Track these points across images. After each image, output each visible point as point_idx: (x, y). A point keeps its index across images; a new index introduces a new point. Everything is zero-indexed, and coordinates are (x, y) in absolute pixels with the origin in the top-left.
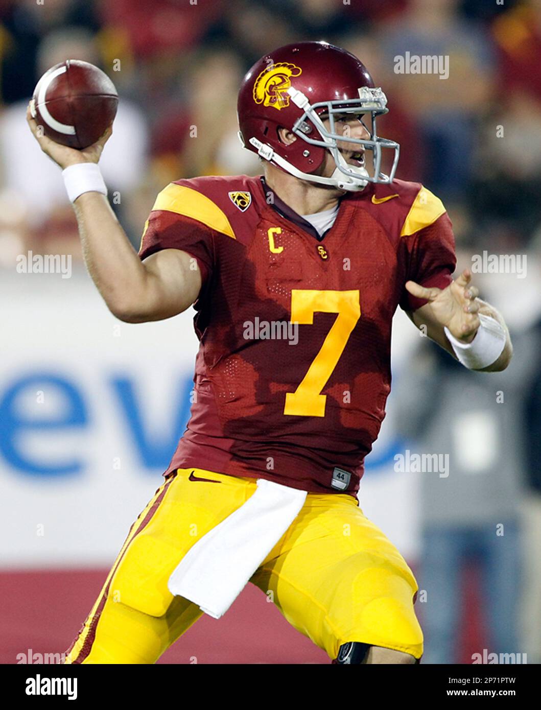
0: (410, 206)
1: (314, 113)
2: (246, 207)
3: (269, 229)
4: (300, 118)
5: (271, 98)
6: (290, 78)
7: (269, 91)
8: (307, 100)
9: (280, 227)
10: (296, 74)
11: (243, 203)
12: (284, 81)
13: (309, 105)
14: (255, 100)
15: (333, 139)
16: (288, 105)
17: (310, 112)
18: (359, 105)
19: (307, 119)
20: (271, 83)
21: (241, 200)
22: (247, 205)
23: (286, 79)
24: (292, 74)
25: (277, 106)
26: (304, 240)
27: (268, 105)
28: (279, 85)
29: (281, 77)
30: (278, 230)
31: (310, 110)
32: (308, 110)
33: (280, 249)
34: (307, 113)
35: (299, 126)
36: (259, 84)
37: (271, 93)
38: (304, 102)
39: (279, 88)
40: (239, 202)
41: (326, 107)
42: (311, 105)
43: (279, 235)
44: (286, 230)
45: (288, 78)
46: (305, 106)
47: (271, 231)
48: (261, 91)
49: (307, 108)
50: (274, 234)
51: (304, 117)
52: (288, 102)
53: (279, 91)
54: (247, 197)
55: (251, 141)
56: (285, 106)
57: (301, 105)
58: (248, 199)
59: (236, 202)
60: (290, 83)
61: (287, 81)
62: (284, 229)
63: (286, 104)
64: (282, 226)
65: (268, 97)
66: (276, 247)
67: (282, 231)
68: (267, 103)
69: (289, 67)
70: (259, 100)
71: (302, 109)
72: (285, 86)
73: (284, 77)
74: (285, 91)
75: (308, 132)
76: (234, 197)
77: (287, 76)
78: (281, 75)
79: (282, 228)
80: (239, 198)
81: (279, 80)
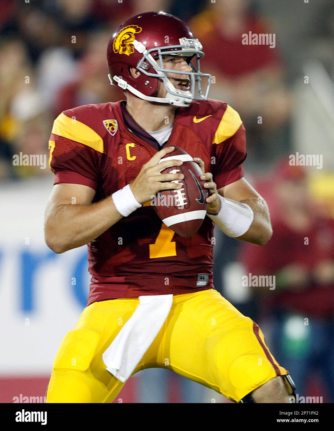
0: (220, 119)
1: (150, 56)
2: (114, 132)
3: (126, 144)
4: (141, 59)
5: (123, 48)
6: (135, 34)
7: (122, 44)
8: (145, 48)
9: (133, 142)
10: (139, 31)
11: (113, 129)
12: (131, 37)
13: (146, 50)
14: (114, 50)
15: (162, 71)
16: (133, 52)
17: (147, 55)
18: (180, 49)
19: (145, 60)
20: (123, 39)
21: (111, 127)
22: (115, 131)
23: (132, 35)
24: (136, 32)
25: (127, 53)
26: (150, 152)
27: (122, 53)
28: (128, 39)
29: (129, 35)
30: (133, 145)
31: (147, 54)
32: (146, 54)
33: (134, 158)
34: (145, 56)
35: (140, 65)
36: (117, 40)
37: (123, 45)
38: (142, 49)
39: (128, 41)
40: (110, 128)
41: (157, 51)
42: (147, 50)
43: (133, 148)
44: (138, 145)
45: (133, 34)
46: (144, 51)
47: (128, 146)
48: (117, 45)
49: (145, 52)
50: (130, 147)
51: (143, 59)
52: (133, 50)
53: (128, 43)
54: (115, 124)
55: (114, 78)
56: (132, 53)
57: (141, 51)
58: (116, 125)
59: (108, 129)
60: (134, 38)
61: (132, 36)
62: (137, 144)
63: (132, 51)
64: (135, 142)
65: (122, 48)
66: (131, 156)
67: (135, 145)
68: (121, 52)
69: (134, 27)
70: (116, 51)
71: (142, 53)
72: (131, 39)
73: (131, 34)
74: (131, 43)
75: (146, 69)
76: (107, 124)
77: (132, 33)
78: (129, 33)
79: (135, 143)
80: (111, 125)
81: (128, 36)
